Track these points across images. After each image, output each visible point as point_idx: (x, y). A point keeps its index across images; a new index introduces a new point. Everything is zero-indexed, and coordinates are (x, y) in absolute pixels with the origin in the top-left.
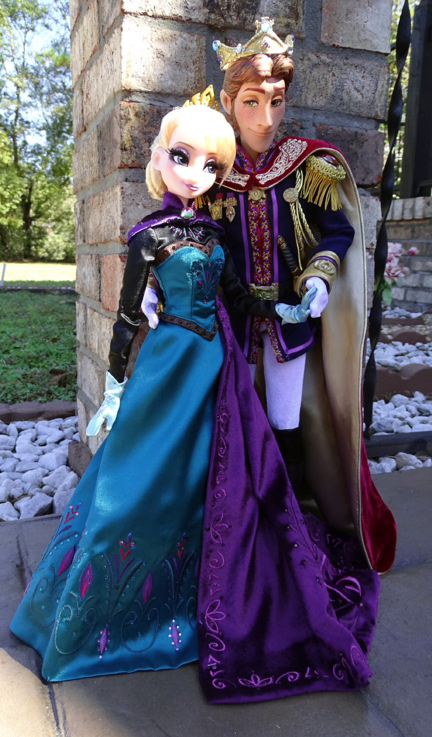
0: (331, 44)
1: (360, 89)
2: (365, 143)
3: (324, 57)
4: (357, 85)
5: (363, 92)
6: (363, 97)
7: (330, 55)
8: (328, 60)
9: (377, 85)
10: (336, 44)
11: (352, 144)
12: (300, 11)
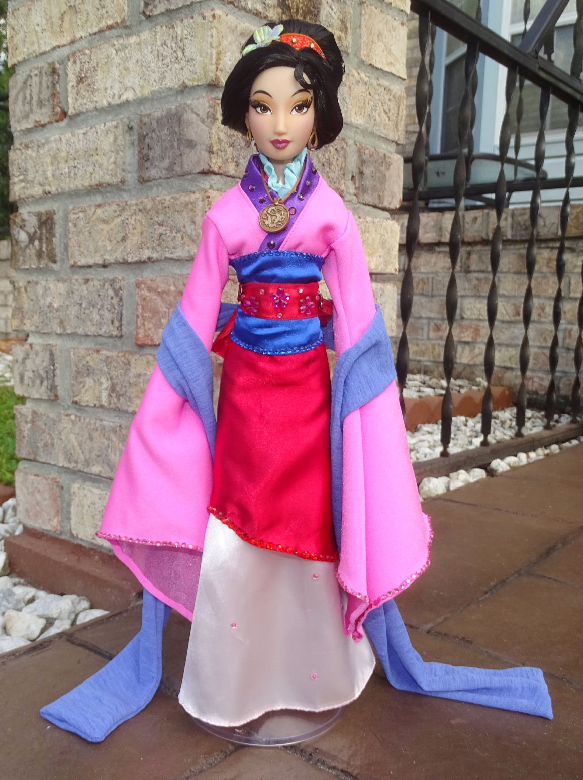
0: (369, 63)
1: (388, 111)
2: (391, 167)
3: (363, 75)
4: (386, 107)
5: (390, 114)
6: (389, 119)
7: (367, 74)
8: (366, 79)
9: (398, 110)
10: (373, 64)
11: (382, 166)
12: (348, 25)
